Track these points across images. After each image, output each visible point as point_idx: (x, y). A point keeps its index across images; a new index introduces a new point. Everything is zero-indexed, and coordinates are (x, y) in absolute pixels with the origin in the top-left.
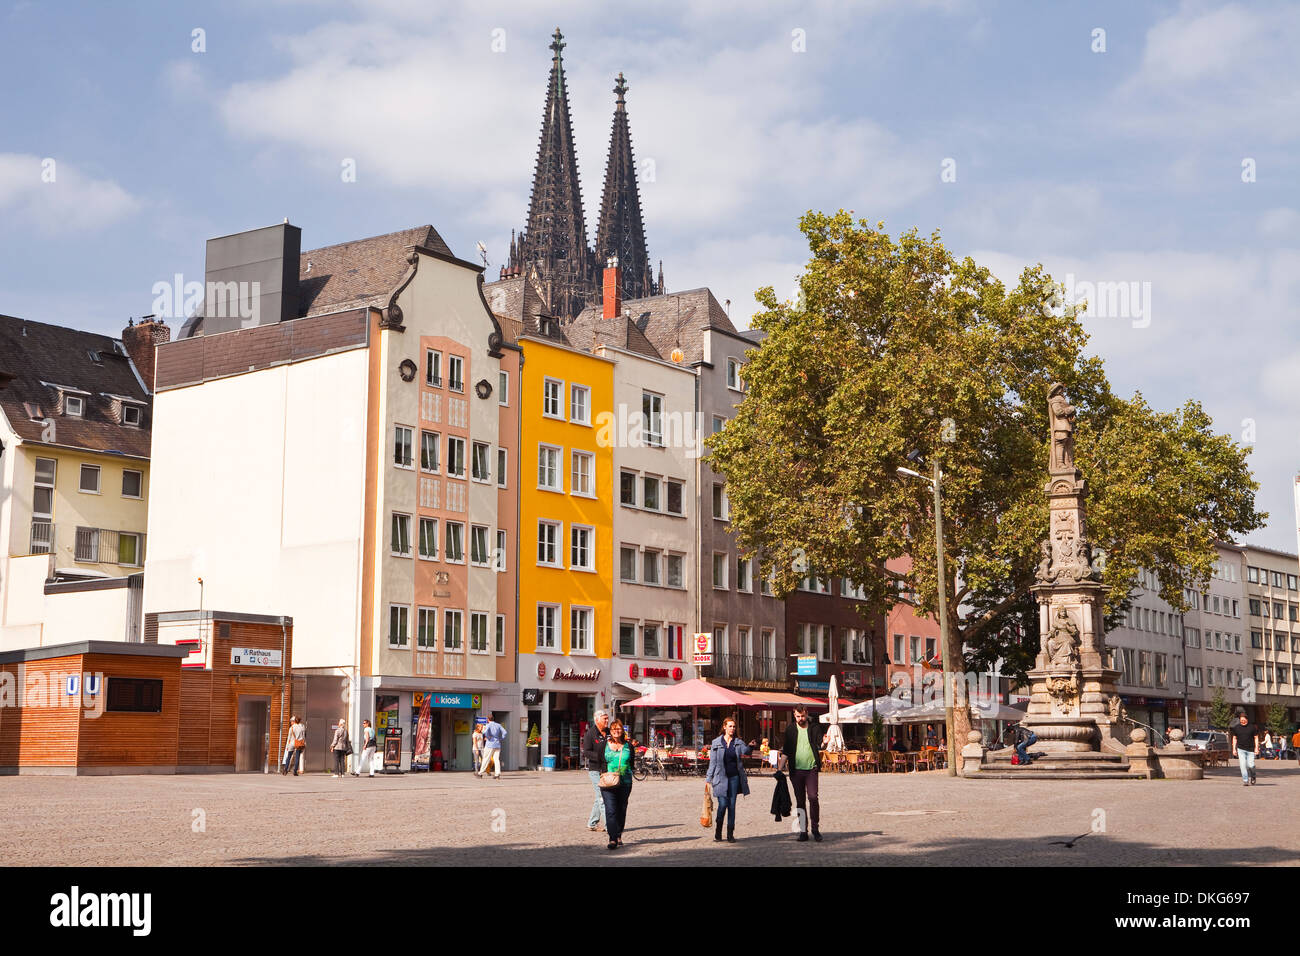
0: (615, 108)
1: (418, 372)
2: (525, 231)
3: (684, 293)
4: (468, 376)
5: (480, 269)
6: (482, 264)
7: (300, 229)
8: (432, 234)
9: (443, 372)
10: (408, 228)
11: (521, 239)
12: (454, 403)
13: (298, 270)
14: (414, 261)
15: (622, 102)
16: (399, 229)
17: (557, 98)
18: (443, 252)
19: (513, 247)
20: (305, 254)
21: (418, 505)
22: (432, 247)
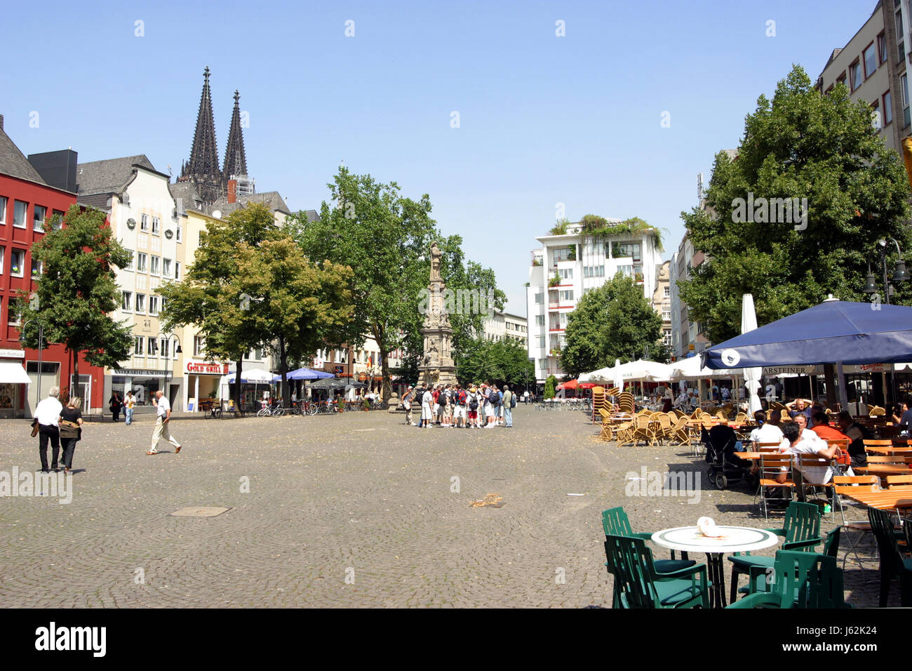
0: (234, 106)
1: (136, 225)
2: (189, 160)
3: (266, 194)
4: (161, 227)
5: (168, 177)
6: (169, 175)
7: (77, 153)
8: (144, 158)
9: (149, 226)
10: (133, 155)
11: (187, 164)
12: (154, 239)
13: (76, 172)
14: (134, 172)
15: (237, 103)
16: (129, 156)
17: (206, 99)
18: (150, 168)
19: (183, 167)
20: (79, 165)
21: (135, 288)
22: (144, 165)
